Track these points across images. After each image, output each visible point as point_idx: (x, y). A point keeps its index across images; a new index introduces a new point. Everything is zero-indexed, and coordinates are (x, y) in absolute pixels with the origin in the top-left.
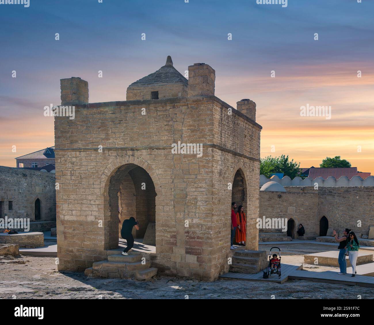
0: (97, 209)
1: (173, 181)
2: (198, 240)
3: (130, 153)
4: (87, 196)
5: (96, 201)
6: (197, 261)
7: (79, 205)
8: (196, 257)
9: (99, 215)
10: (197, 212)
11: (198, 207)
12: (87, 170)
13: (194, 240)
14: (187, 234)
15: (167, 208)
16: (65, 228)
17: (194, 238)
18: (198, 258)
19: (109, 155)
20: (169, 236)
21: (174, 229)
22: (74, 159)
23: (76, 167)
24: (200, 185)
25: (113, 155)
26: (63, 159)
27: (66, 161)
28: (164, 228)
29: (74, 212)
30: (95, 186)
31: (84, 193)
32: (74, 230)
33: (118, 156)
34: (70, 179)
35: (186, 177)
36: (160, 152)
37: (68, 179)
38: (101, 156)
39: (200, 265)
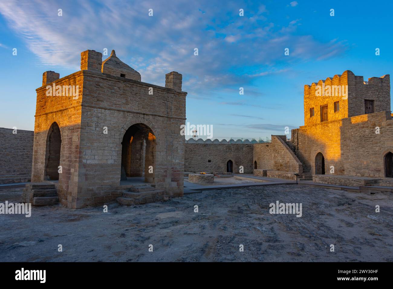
0: (116, 154)
1: (166, 137)
2: (178, 172)
3: (142, 116)
4: (109, 144)
5: (116, 148)
6: (177, 185)
7: (101, 151)
8: (176, 182)
9: (118, 159)
10: (178, 156)
11: (178, 153)
12: (110, 124)
13: (175, 173)
14: (172, 169)
15: (162, 154)
16: (87, 170)
17: (176, 171)
18: (177, 183)
19: (128, 116)
20: (163, 171)
21: (166, 167)
22: (100, 115)
23: (101, 121)
24: (180, 140)
25: (131, 116)
26: (89, 113)
27: (92, 115)
28: (160, 166)
29: (96, 157)
30: (116, 137)
31: (106, 142)
32: (95, 172)
33: (134, 117)
34: (95, 130)
35: (173, 135)
36: (160, 118)
37: (93, 130)
38: (122, 115)
39: (178, 187)
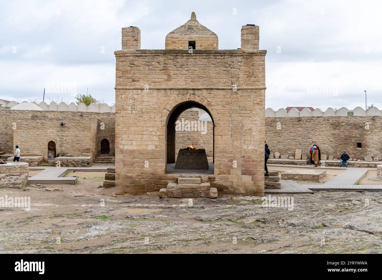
0: (158, 139)
1: (230, 115)
2: (253, 163)
3: (192, 92)
4: (148, 128)
5: (157, 132)
6: (252, 180)
7: (139, 136)
8: (251, 176)
9: (160, 144)
10: (252, 140)
11: (252, 136)
12: (149, 105)
13: (249, 163)
14: (243, 158)
15: (225, 138)
16: (124, 156)
17: (249, 161)
18: (252, 177)
19: (171, 93)
20: (227, 161)
21: (232, 155)
22: (136, 96)
23: (137, 103)
24: (255, 119)
25: (175, 93)
26: (123, 96)
27: (127, 97)
28: (222, 154)
29: (134, 142)
30: (156, 120)
31: (145, 126)
32: (134, 158)
33: (180, 94)
34: (131, 113)
35: (242, 112)
36: (219, 92)
37: (129, 113)
38: (163, 94)
39: (254, 183)
